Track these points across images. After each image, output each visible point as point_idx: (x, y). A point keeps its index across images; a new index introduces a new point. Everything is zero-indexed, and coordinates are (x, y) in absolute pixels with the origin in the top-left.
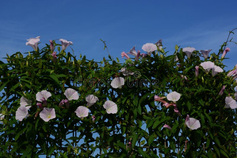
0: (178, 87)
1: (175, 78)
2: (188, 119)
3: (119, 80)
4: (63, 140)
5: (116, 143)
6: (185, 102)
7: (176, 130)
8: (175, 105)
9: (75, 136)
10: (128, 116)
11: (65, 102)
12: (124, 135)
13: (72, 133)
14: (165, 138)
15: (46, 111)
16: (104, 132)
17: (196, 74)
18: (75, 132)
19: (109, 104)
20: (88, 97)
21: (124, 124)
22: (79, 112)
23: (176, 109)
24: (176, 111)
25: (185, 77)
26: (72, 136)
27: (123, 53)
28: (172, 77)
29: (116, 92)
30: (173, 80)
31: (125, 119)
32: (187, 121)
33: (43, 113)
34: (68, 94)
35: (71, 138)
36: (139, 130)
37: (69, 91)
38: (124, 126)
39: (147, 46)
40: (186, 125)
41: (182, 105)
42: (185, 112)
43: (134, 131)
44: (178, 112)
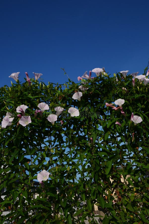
0: (121, 96)
1: (118, 90)
2: (133, 117)
3: (78, 94)
4: (42, 144)
5: (81, 141)
6: (127, 107)
7: (124, 127)
8: (121, 108)
9: (50, 140)
10: (88, 121)
11: (39, 112)
12: (87, 136)
13: (48, 138)
14: (116, 135)
15: (24, 118)
16: (71, 134)
17: (134, 84)
18: (50, 137)
19: (73, 110)
20: (57, 108)
21: (86, 127)
22: (50, 118)
23: (123, 111)
24: (123, 112)
25: (125, 88)
26: (48, 140)
27: (79, 77)
28: (116, 90)
29: (77, 106)
30: (117, 92)
31: (86, 123)
32: (132, 117)
33: (22, 120)
34: (41, 107)
35: (47, 141)
36: (97, 130)
37: (41, 105)
38: (86, 128)
39: (95, 70)
40: (132, 120)
41: (126, 109)
42: (128, 114)
43: (93, 132)
44: (124, 113)
